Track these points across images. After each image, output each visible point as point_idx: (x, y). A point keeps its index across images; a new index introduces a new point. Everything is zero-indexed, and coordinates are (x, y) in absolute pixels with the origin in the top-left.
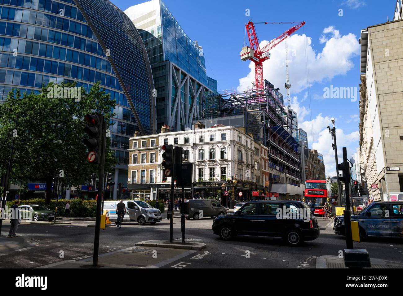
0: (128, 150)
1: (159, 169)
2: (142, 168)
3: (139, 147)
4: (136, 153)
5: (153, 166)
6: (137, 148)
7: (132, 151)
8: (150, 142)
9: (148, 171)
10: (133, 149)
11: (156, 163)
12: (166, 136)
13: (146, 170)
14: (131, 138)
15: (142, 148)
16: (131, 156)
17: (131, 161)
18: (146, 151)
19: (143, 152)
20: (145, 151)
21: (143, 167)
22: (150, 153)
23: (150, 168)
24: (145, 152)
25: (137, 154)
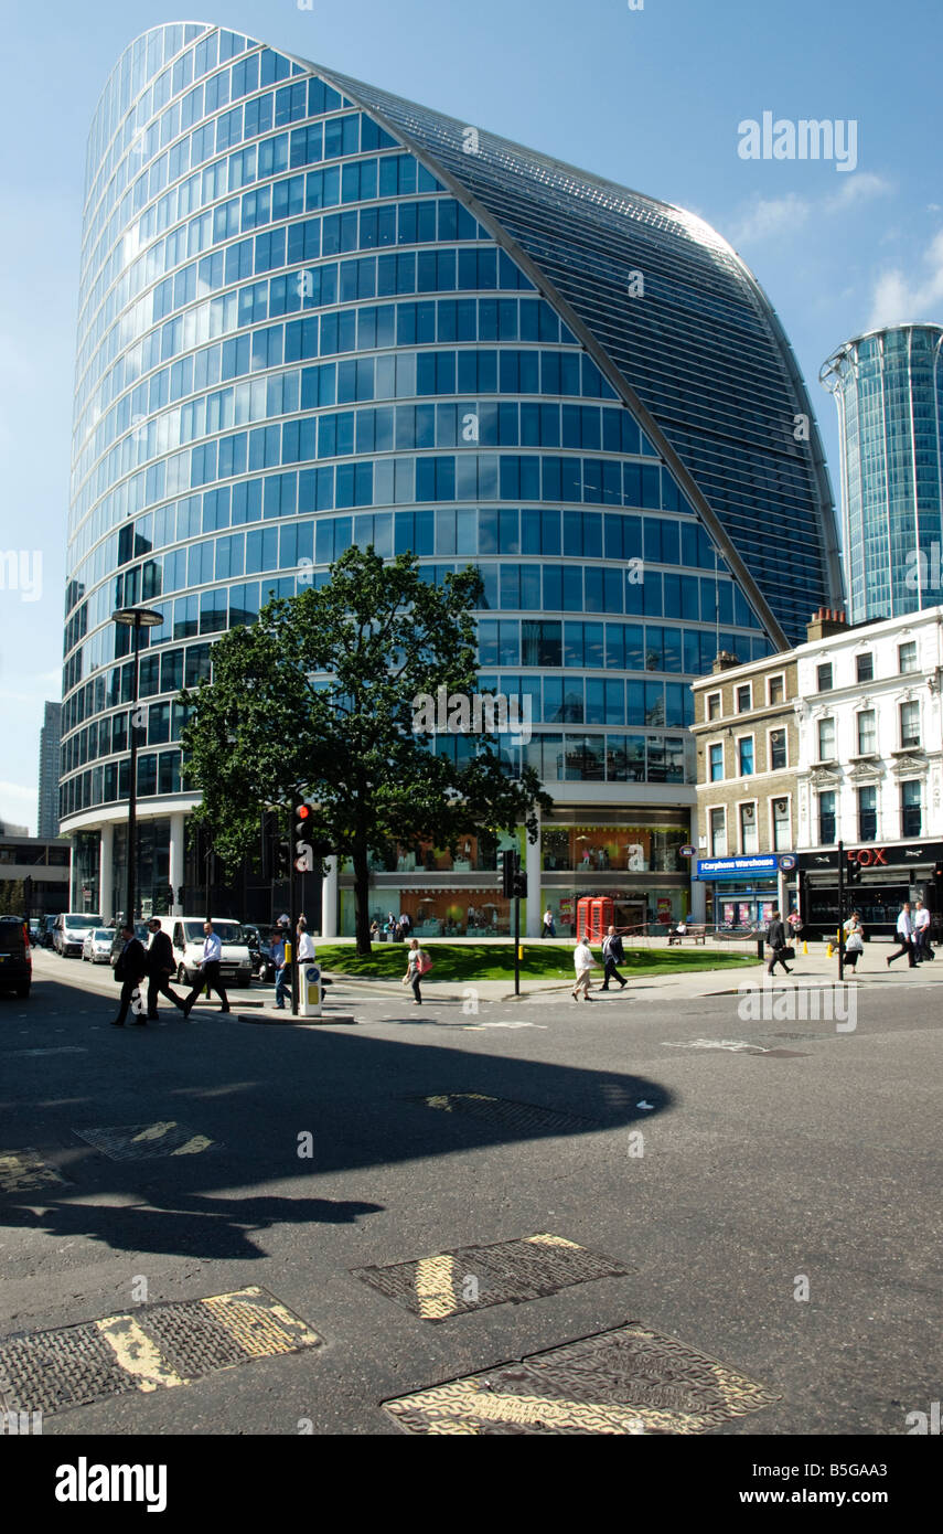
0: (692, 728)
1: (805, 791)
2: (745, 794)
3: (728, 712)
4: (720, 738)
5: (783, 782)
6: (721, 719)
7: (706, 733)
8: (764, 690)
9: (766, 805)
10: (708, 724)
11: (793, 769)
12: (824, 655)
13: (756, 801)
14: (698, 684)
15: (737, 716)
16: (700, 753)
17: (705, 769)
18: (753, 725)
19: (744, 731)
20: (748, 726)
21: (746, 789)
22: (768, 730)
23: (772, 793)
24: (752, 730)
25: (722, 741)
